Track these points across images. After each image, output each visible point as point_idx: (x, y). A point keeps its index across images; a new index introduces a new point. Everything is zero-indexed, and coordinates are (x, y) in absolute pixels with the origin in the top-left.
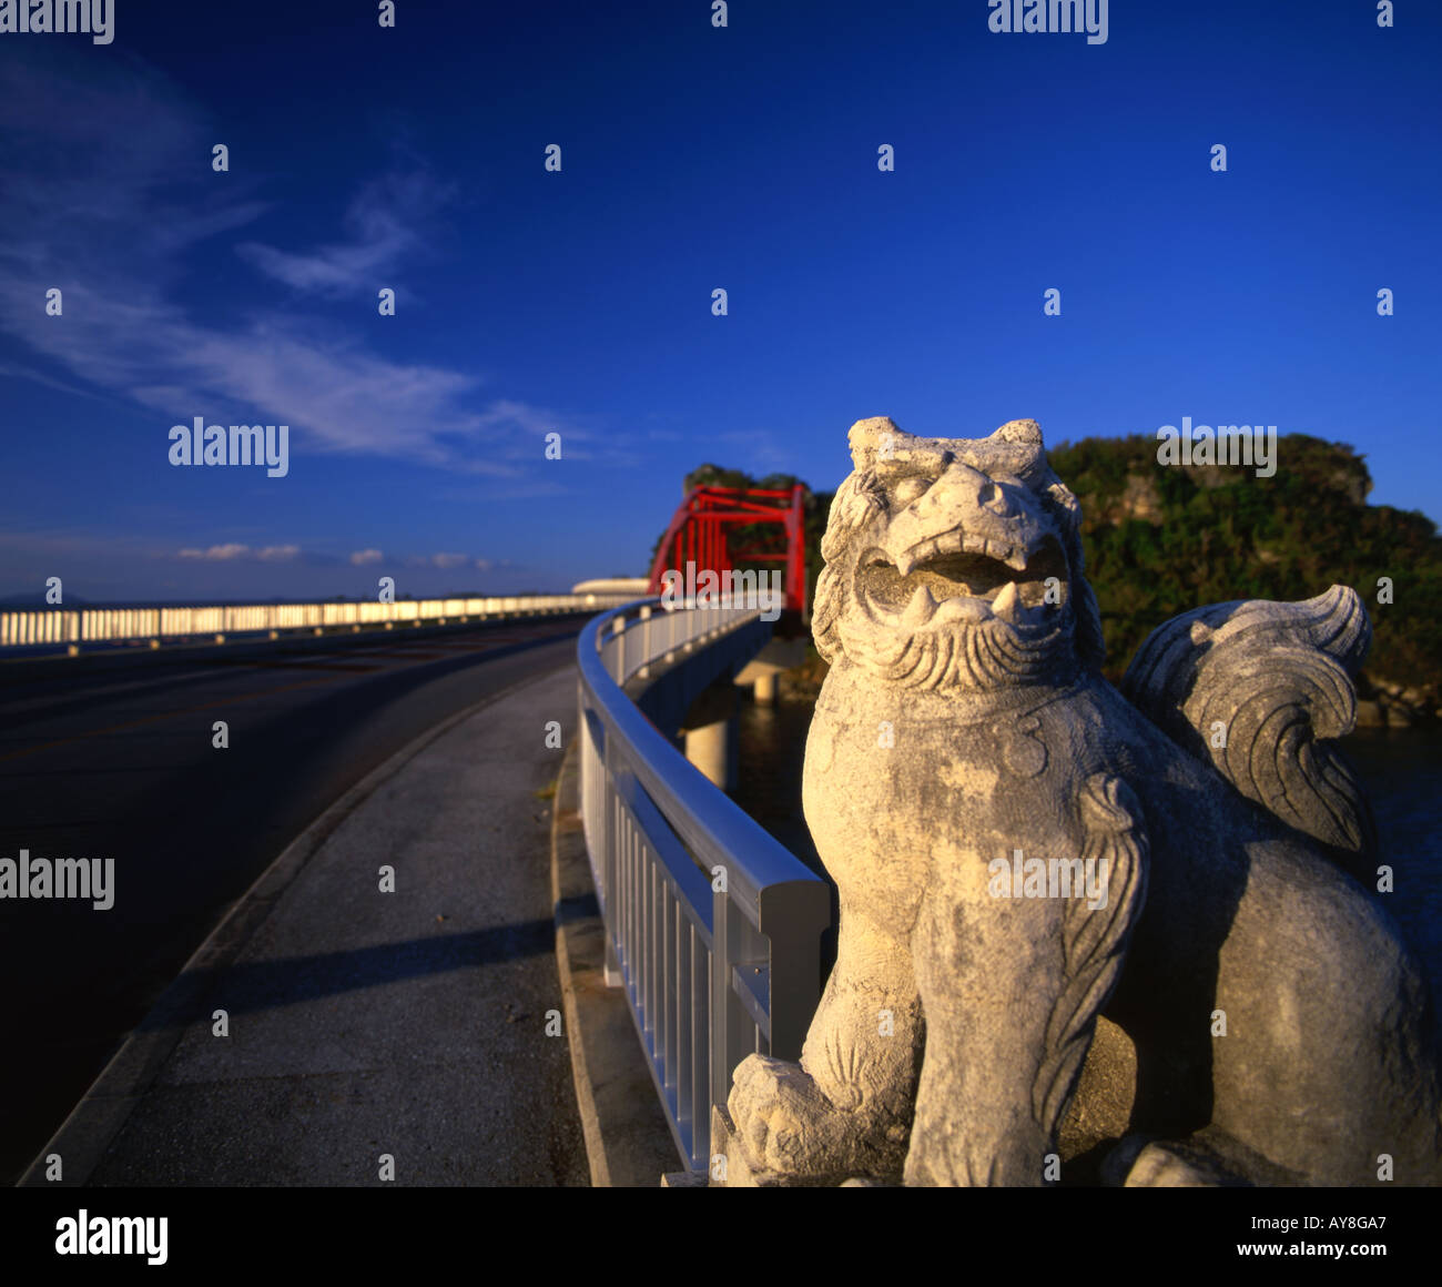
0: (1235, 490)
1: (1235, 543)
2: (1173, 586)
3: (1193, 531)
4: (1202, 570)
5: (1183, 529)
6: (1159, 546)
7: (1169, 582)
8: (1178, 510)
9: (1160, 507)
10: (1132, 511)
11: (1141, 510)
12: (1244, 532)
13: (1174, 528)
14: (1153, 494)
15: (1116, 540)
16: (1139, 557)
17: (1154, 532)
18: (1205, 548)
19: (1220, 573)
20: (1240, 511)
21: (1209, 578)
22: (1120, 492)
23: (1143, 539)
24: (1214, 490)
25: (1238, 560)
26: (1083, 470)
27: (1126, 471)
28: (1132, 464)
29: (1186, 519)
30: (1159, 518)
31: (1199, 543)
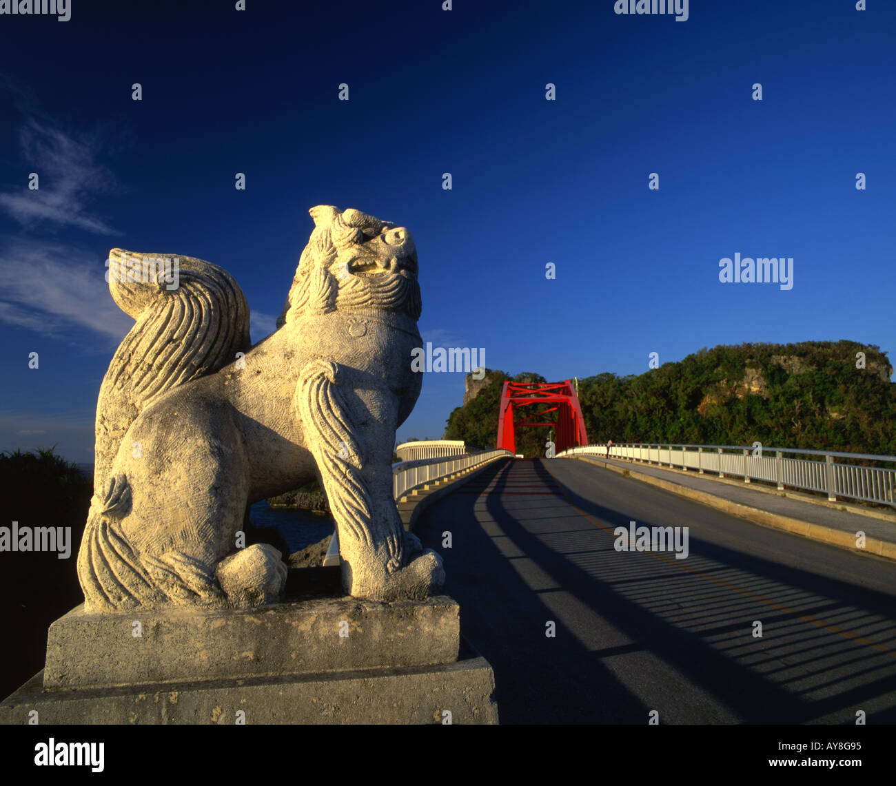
0: (811, 375)
1: (815, 407)
2: (781, 435)
3: (789, 401)
4: (798, 425)
5: (782, 399)
6: (769, 411)
7: (777, 433)
8: (778, 389)
9: (767, 387)
10: (750, 389)
11: (755, 389)
12: (821, 400)
13: (777, 400)
14: (762, 378)
15: (742, 407)
16: (757, 418)
17: (765, 402)
18: (797, 411)
19: (809, 427)
20: (816, 388)
21: (803, 430)
22: (741, 378)
23: (758, 407)
24: (798, 376)
25: (818, 418)
26: (717, 366)
27: (744, 366)
28: (748, 361)
29: (783, 394)
30: (766, 394)
31: (794, 408)
